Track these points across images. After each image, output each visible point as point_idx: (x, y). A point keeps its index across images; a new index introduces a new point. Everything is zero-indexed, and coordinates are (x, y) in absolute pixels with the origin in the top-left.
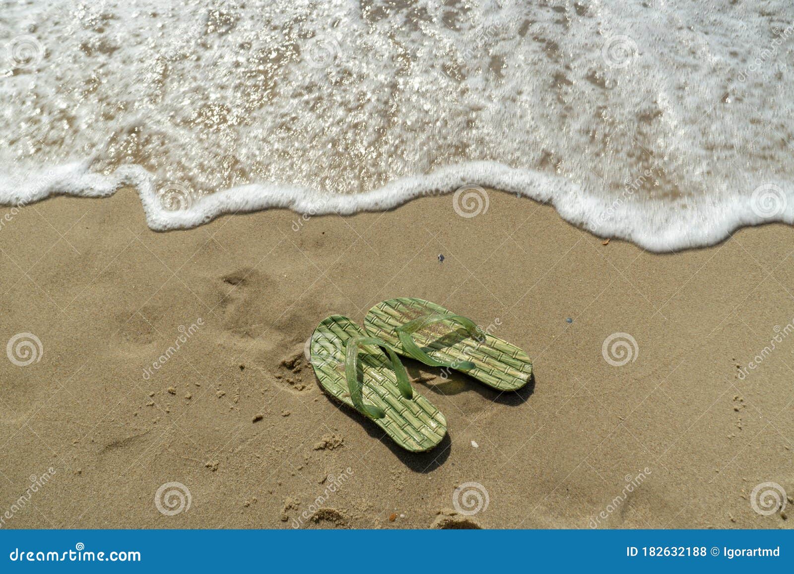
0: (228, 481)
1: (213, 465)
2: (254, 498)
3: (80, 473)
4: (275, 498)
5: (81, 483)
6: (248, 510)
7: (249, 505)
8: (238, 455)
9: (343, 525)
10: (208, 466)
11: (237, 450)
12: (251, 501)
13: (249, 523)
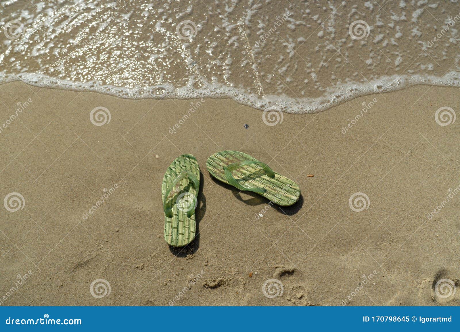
0: (151, 273)
1: (141, 266)
2: (168, 280)
3: (62, 286)
4: (181, 278)
5: (64, 292)
6: (167, 287)
7: (167, 284)
8: (154, 258)
9: (223, 285)
10: (137, 267)
11: (152, 255)
12: (167, 281)
13: (170, 294)
